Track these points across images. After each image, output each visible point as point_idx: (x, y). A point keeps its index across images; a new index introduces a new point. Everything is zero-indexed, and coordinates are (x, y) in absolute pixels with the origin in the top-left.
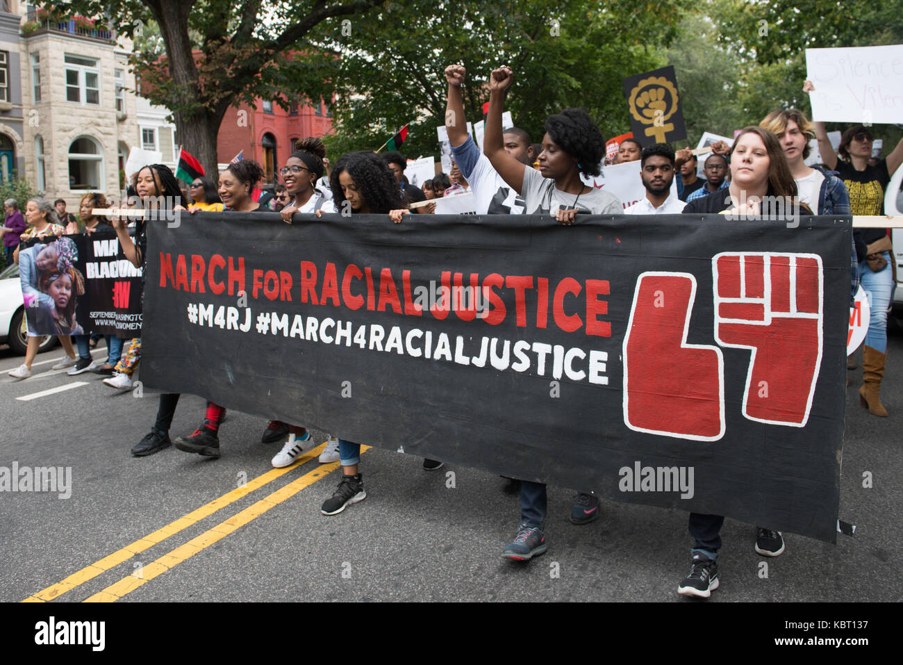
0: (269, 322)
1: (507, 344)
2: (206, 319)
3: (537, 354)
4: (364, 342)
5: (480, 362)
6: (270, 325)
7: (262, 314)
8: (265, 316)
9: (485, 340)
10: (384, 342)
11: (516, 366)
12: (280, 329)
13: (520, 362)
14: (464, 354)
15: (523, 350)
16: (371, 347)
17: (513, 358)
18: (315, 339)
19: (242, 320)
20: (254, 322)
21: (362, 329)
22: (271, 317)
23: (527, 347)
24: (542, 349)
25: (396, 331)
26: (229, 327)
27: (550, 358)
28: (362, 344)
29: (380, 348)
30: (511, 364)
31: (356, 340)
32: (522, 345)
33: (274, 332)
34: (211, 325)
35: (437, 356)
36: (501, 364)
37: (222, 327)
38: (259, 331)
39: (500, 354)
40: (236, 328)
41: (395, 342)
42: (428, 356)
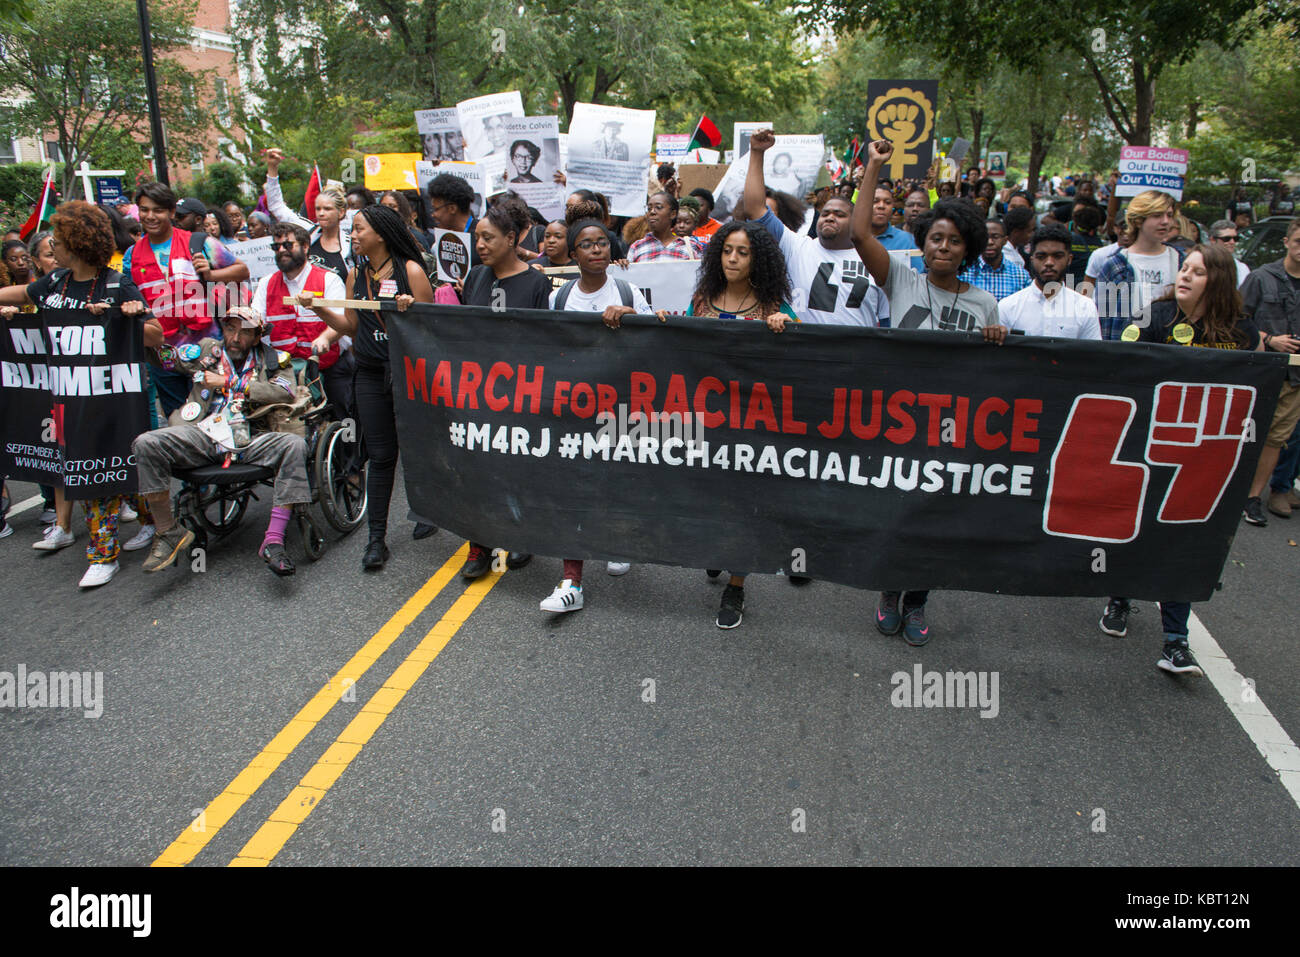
0: (580, 443)
1: (915, 464)
2: (479, 442)
3: (952, 475)
4: (728, 463)
5: (881, 482)
6: (580, 448)
7: (568, 435)
8: (573, 437)
9: (887, 460)
10: (754, 463)
11: (925, 487)
12: (597, 451)
13: (930, 482)
14: (861, 473)
15: (935, 470)
16: (738, 467)
17: (922, 478)
18: (655, 460)
19: (535, 442)
20: (555, 444)
21: (724, 450)
22: (582, 438)
23: (940, 467)
24: (957, 469)
25: (770, 451)
26: (515, 451)
27: (967, 478)
28: (725, 464)
29: (749, 468)
30: (919, 484)
31: (716, 460)
32: (933, 465)
33: (587, 454)
34: (486, 448)
35: (826, 476)
36: (907, 484)
37: (504, 451)
38: (564, 455)
39: (906, 474)
40: (525, 451)
41: (769, 462)
42: (813, 475)
